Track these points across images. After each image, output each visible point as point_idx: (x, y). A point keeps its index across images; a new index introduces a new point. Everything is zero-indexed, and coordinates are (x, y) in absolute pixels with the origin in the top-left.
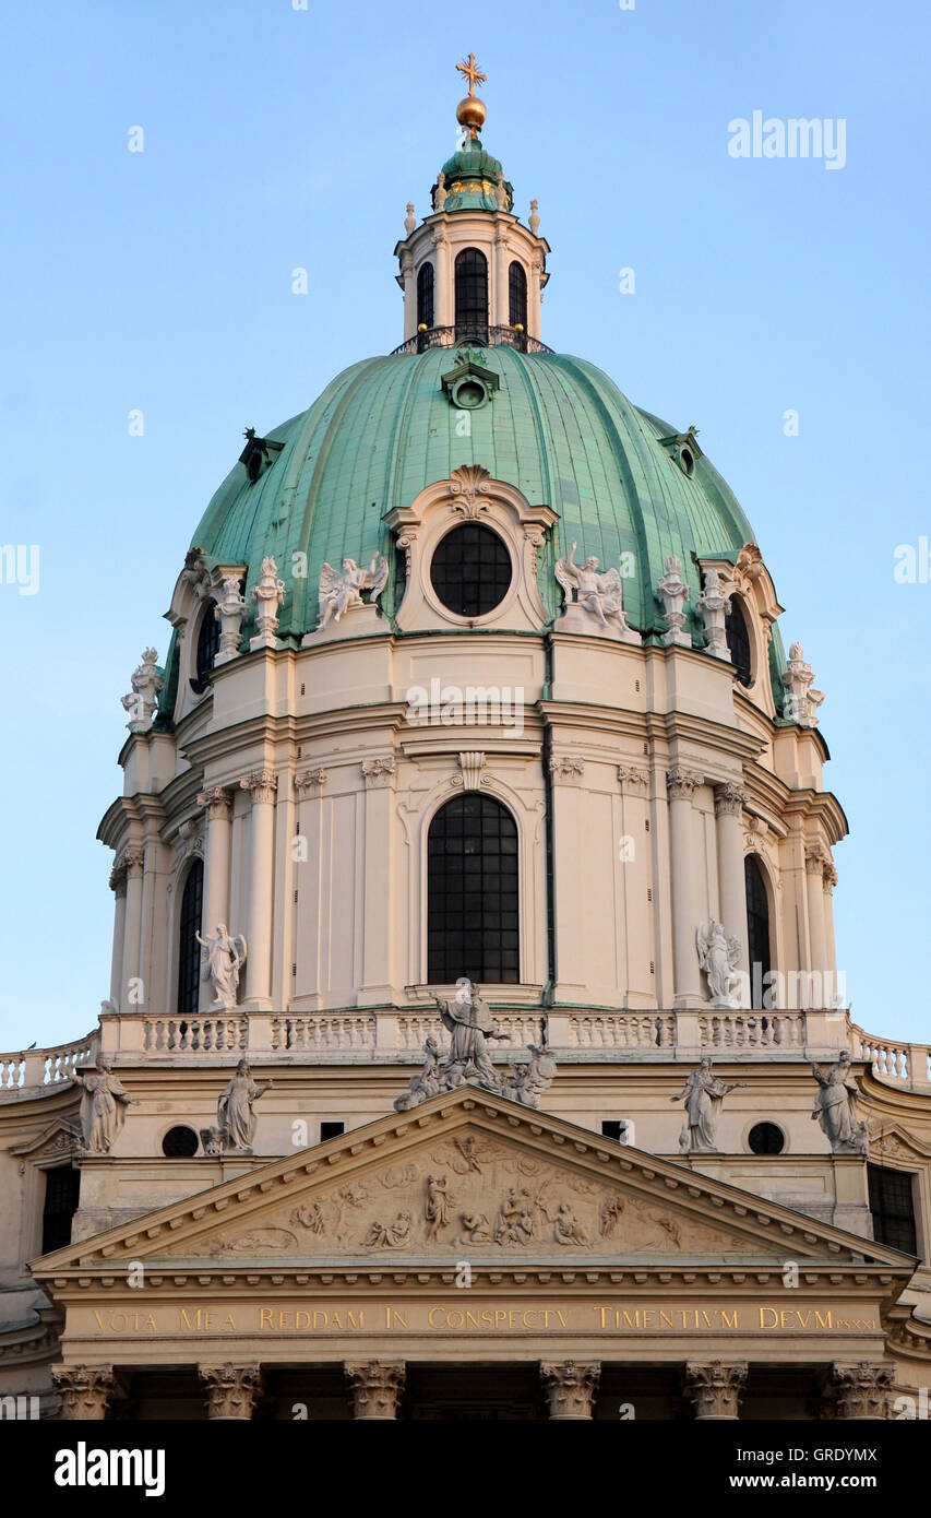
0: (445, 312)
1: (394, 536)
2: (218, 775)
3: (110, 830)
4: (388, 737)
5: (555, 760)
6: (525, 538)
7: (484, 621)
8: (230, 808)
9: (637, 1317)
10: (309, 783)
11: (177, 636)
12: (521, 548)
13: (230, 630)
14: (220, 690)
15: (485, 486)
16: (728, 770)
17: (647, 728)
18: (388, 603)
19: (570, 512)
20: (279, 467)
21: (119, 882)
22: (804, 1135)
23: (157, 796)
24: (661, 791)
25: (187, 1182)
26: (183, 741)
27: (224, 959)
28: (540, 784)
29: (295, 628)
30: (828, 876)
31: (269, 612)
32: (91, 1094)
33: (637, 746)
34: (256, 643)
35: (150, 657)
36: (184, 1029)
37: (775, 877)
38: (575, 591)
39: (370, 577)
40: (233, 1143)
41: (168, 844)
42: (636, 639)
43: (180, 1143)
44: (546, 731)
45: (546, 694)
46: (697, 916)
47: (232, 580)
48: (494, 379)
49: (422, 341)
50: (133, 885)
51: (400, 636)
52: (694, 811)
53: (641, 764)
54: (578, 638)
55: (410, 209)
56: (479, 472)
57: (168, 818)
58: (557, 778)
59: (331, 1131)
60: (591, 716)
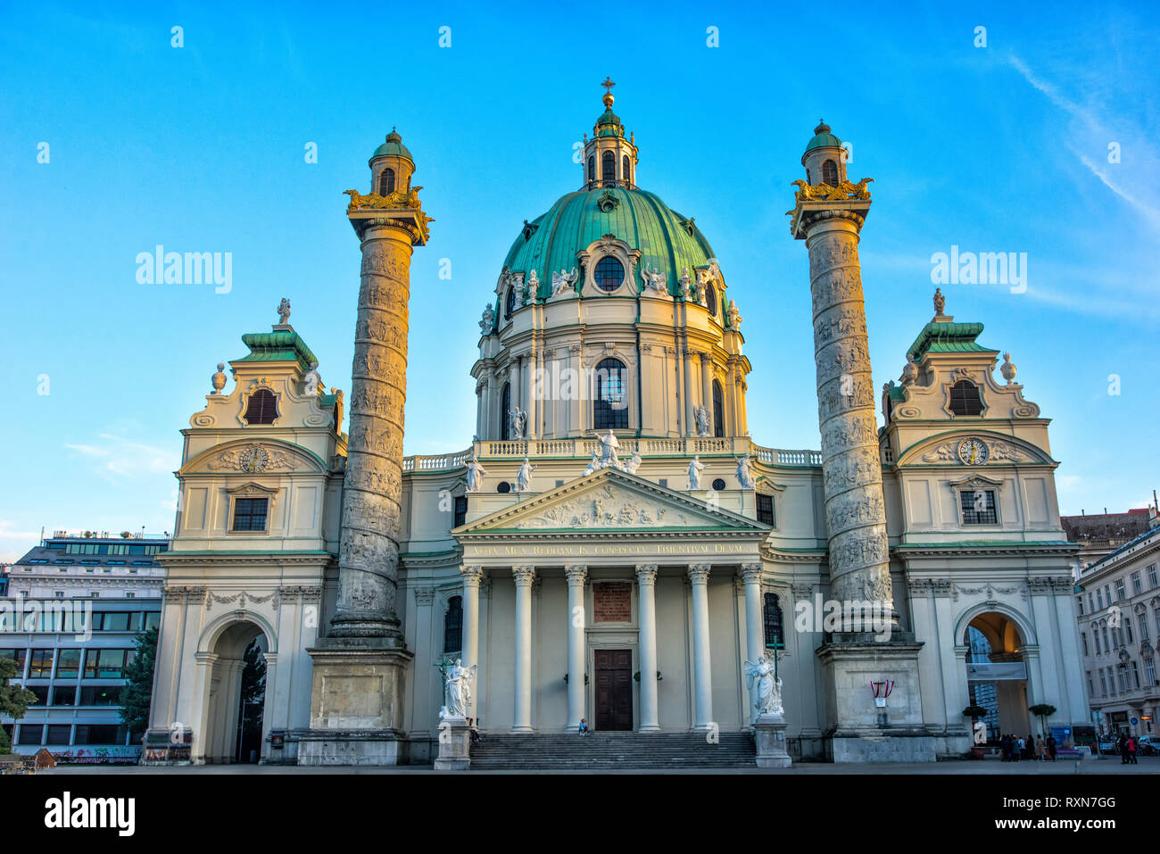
0: (599, 175)
1: (580, 261)
2: (515, 351)
3: (474, 373)
4: (579, 337)
5: (641, 345)
6: (630, 261)
7: (614, 293)
8: (520, 364)
9: (671, 549)
10: (549, 356)
11: (499, 299)
12: (629, 266)
13: (519, 296)
14: (516, 319)
15: (614, 242)
16: (706, 348)
17: (675, 333)
18: (578, 286)
19: (647, 251)
20: (537, 235)
21: (479, 391)
22: (732, 483)
23: (492, 359)
24: (681, 357)
25: (505, 502)
26: (502, 339)
27: (518, 420)
28: (635, 354)
29: (543, 296)
30: (744, 386)
31: (533, 290)
32: (471, 470)
33: (672, 340)
34: (529, 302)
35: (489, 307)
36: (504, 446)
37: (724, 387)
38: (648, 281)
39: (571, 277)
40: (523, 489)
41: (497, 377)
42: (671, 299)
43: (504, 488)
44: (638, 334)
45: (638, 320)
46: (695, 401)
47: (520, 278)
48: (617, 200)
49: (590, 186)
50: (484, 392)
51: (583, 299)
52: (694, 365)
53: (673, 346)
54: (649, 299)
55: (585, 136)
56: (611, 236)
57: (497, 368)
58: (642, 352)
59: (559, 484)
60: (655, 328)
